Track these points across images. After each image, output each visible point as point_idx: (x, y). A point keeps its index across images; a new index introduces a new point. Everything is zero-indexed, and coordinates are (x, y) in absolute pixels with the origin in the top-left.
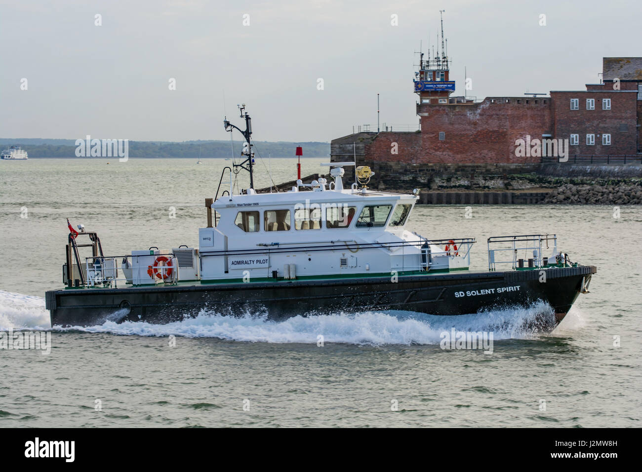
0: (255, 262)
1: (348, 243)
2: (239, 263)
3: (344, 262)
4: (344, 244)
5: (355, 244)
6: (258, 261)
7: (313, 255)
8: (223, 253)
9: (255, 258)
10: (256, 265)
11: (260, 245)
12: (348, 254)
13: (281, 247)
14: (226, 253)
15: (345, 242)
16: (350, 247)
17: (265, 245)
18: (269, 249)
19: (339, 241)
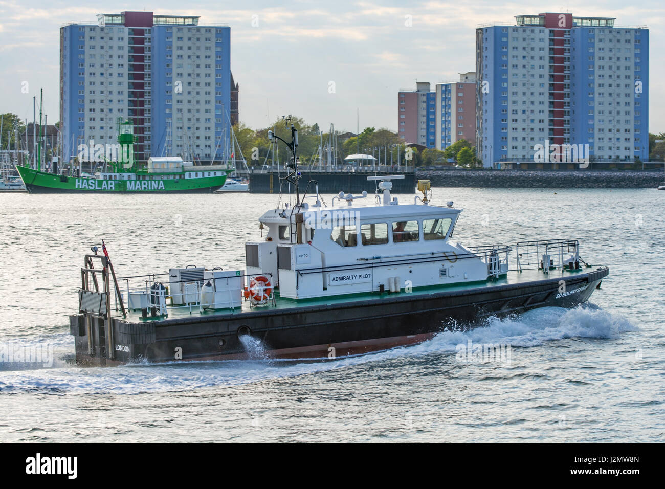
0: (357, 277)
1: (447, 254)
2: (340, 279)
3: (443, 272)
4: (442, 255)
5: (453, 254)
6: (360, 276)
7: (414, 267)
8: (321, 270)
9: (357, 273)
10: (358, 280)
11: (362, 259)
12: (447, 265)
13: (383, 260)
14: (324, 270)
15: (444, 253)
16: (449, 258)
17: (367, 260)
18: (373, 264)
19: (439, 252)
